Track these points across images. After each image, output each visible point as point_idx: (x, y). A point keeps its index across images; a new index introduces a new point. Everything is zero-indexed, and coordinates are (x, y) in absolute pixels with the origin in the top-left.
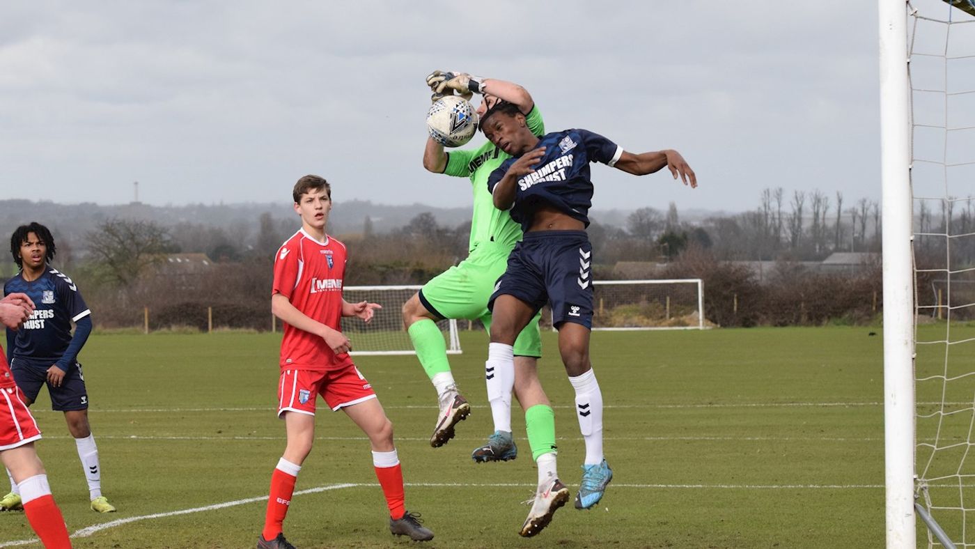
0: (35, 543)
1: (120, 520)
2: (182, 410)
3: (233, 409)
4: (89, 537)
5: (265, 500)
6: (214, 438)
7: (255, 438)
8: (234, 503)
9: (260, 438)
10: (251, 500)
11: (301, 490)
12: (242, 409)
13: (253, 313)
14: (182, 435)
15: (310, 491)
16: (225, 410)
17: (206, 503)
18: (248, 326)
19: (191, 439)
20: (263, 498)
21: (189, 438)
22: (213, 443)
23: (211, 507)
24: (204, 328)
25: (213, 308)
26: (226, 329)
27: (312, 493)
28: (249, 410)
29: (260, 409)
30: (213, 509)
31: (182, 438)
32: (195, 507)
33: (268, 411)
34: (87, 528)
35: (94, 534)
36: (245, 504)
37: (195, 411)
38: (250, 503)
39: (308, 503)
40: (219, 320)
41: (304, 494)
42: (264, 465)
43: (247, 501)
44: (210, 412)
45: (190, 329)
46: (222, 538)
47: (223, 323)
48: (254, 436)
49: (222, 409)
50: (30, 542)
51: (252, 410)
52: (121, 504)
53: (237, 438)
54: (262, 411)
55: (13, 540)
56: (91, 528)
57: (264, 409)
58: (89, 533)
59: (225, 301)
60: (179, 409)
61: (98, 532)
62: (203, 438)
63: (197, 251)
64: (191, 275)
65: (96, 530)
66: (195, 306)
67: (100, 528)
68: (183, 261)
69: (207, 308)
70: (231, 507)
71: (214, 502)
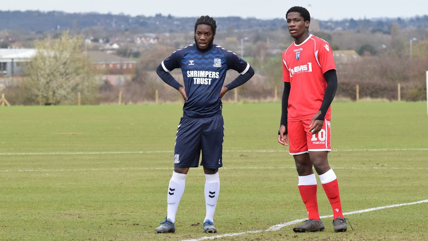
0: (243, 235)
1: (298, 220)
2: (339, 150)
3: (372, 150)
4: (278, 231)
5: (392, 208)
6: (359, 168)
7: (386, 168)
8: (372, 209)
9: (390, 168)
10: (383, 207)
11: (416, 201)
12: (378, 150)
13: (385, 89)
14: (339, 167)
15: (422, 202)
16: (367, 151)
17: (354, 209)
18: (382, 97)
19: (344, 169)
20: (391, 206)
21: (343, 168)
22: (358, 171)
23: (357, 212)
24: (354, 98)
25: (360, 86)
26: (368, 100)
27: (423, 203)
28: (383, 151)
29: (389, 150)
30: (358, 213)
31: (339, 168)
32: (347, 212)
33: (394, 151)
34: (277, 225)
35: (281, 229)
36: (379, 210)
37: (347, 152)
38: (382, 209)
39: (420, 210)
40: (364, 93)
41: (418, 204)
42: (392, 185)
43: (380, 208)
44: (357, 152)
45: (345, 99)
46: (364, 232)
47: (366, 95)
48: (385, 167)
49: (365, 150)
50: (240, 234)
51: (385, 151)
52: (298, 210)
53: (374, 168)
54: (390, 151)
55: (229, 232)
56: (279, 225)
57: (392, 150)
58: (278, 229)
59: (367, 81)
60: (337, 150)
61: (283, 228)
62: (352, 168)
63: (349, 49)
64: (346, 64)
65: (283, 227)
66: (348, 85)
67: (285, 225)
68: (340, 56)
69: (355, 86)
70: (370, 212)
71: (359, 209)
